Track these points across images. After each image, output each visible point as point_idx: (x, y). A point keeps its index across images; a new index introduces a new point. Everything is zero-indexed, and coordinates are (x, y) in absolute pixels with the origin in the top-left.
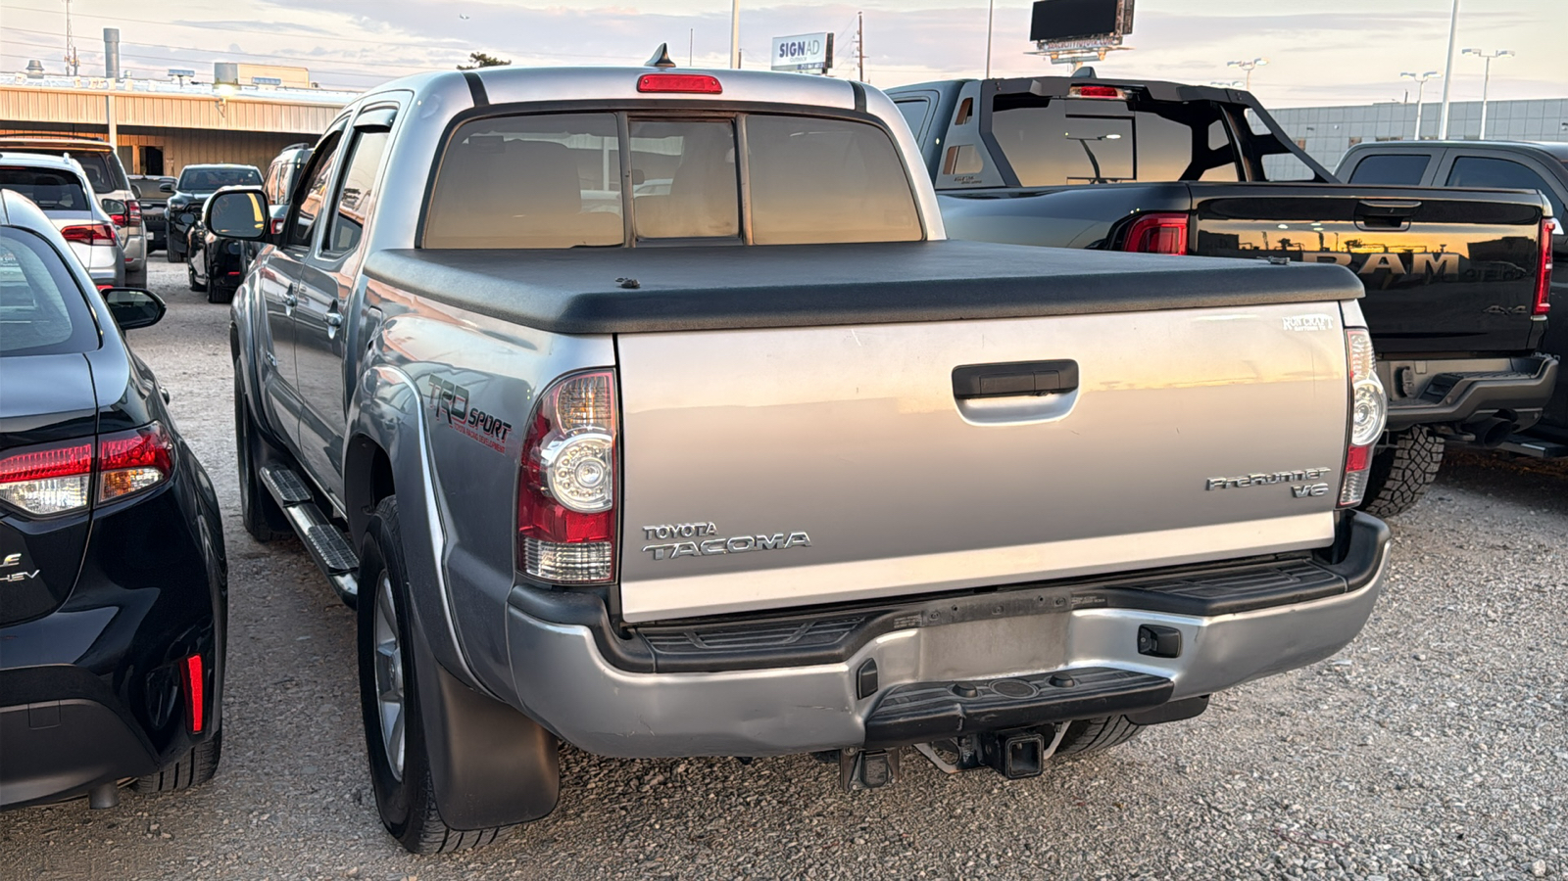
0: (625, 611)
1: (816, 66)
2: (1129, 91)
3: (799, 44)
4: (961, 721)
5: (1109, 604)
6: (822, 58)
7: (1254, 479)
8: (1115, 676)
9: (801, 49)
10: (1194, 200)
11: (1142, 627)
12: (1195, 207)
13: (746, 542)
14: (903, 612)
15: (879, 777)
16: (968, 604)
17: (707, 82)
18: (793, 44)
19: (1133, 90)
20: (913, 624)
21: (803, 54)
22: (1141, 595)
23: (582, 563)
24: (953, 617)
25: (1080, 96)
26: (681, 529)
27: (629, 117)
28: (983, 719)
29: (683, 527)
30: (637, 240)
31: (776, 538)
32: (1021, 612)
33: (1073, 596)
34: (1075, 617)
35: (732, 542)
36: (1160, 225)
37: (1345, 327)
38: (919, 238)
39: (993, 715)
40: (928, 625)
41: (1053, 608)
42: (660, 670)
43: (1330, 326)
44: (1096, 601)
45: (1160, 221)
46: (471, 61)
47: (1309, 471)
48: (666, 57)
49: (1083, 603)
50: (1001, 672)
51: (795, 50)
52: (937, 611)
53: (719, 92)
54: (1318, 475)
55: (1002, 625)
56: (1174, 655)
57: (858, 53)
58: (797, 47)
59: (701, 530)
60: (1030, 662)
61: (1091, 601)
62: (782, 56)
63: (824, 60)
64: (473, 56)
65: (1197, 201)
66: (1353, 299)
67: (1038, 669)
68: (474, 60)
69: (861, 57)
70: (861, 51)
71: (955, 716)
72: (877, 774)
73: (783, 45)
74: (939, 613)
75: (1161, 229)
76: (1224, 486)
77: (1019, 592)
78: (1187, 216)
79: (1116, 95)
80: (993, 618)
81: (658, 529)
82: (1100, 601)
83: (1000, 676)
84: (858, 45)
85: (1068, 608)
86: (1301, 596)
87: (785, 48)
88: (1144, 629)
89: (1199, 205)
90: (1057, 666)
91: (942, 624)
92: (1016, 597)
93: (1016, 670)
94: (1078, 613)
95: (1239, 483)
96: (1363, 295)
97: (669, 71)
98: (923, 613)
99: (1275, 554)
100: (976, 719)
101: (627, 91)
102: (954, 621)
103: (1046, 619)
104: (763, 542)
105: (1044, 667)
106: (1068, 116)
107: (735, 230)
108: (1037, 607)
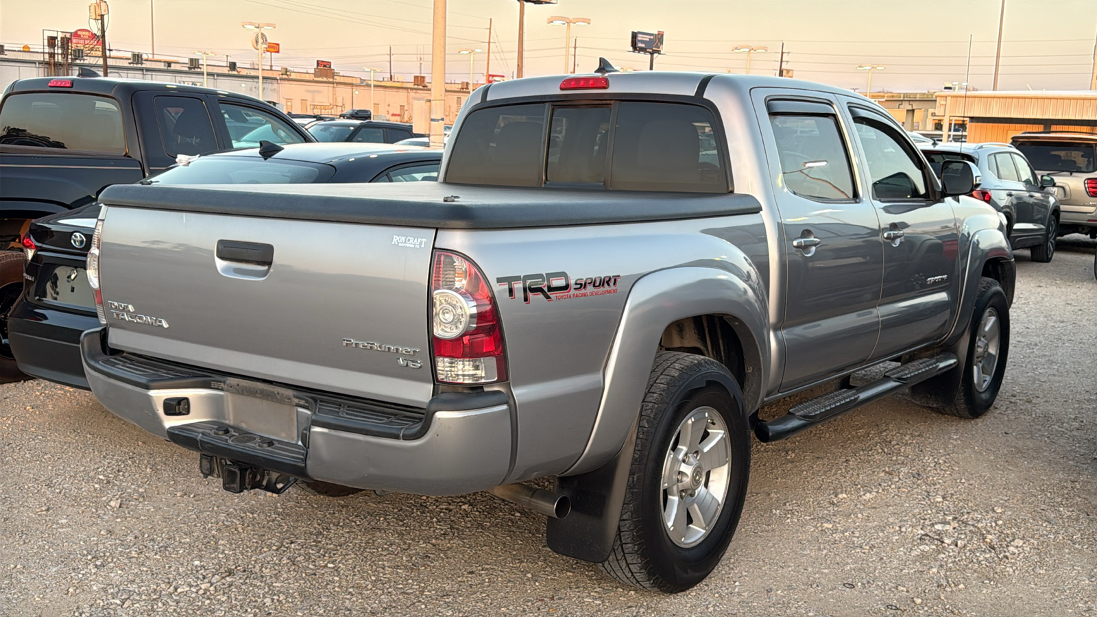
0: (109, 340)
5: (309, 408)
7: (368, 344)
13: (142, 318)
20: (220, 388)
24: (238, 390)
26: (119, 305)
27: (552, 105)
30: (545, 183)
32: (270, 399)
33: (296, 397)
35: (138, 317)
37: (434, 248)
40: (228, 391)
41: (283, 401)
44: (305, 404)
49: (300, 403)
52: (232, 384)
53: (606, 87)
59: (125, 307)
61: (303, 404)
76: (352, 345)
81: (112, 303)
85: (293, 404)
91: (234, 393)
95: (361, 345)
98: (224, 383)
108: (277, 398)
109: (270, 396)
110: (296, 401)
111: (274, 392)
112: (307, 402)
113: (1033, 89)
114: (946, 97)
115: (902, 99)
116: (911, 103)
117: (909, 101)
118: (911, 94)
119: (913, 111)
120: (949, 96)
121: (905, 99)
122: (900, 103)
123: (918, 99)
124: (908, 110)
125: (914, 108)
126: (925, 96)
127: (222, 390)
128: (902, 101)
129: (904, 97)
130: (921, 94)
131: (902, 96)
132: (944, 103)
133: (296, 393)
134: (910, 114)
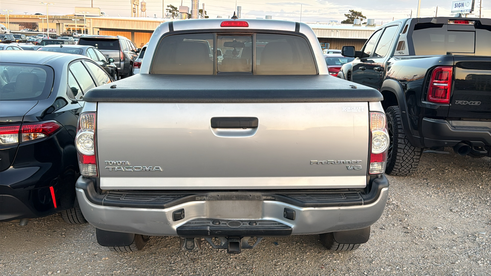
0: (101, 186)
1: (468, 11)
2: (474, 22)
3: (462, 3)
4: (209, 232)
5: (276, 200)
6: (470, 8)
7: (329, 162)
8: (276, 224)
9: (463, 5)
10: (455, 62)
11: (285, 209)
12: (455, 64)
13: (139, 168)
14: (199, 195)
15: (191, 247)
16: (223, 195)
17: (244, 23)
18: (460, 3)
19: (475, 21)
20: (203, 199)
21: (463, 7)
22: (286, 198)
23: (90, 170)
24: (218, 198)
25: (454, 24)
26: (117, 162)
27: (217, 34)
28: (216, 232)
29: (118, 162)
30: (217, 73)
31: (150, 168)
32: (243, 199)
33: (263, 196)
34: (264, 203)
35: (135, 168)
36: (443, 70)
37: (369, 111)
38: (315, 74)
39: (220, 231)
40: (209, 200)
41: (255, 199)
42: (105, 205)
43: (363, 111)
44: (272, 198)
45: (443, 69)
46: (349, 12)
47: (353, 161)
48: (235, 16)
49: (267, 198)
50: (237, 218)
51: (460, 5)
52: (211, 196)
53: (247, 26)
54: (357, 162)
55: (237, 203)
56: (292, 219)
57: (480, 6)
58: (461, 4)
59: (123, 163)
60: (248, 216)
61: (270, 198)
62: (455, 7)
63: (471, 9)
64: (350, 11)
65: (456, 62)
66: (379, 101)
67: (252, 218)
68: (350, 12)
69: (481, 7)
70: (480, 5)
71: (206, 230)
72: (190, 246)
73: (456, 4)
74: (212, 197)
75: (443, 72)
76: (317, 163)
77: (243, 192)
78: (452, 67)
79: (468, 23)
80: (233, 200)
81: (109, 162)
82: (273, 198)
83: (235, 219)
84: (480, 3)
85: (261, 200)
86: (342, 204)
87: (456, 5)
88: (286, 210)
89: (456, 64)
90: (259, 218)
91: (214, 200)
92: (241, 194)
93: (243, 218)
94: (265, 202)
95: (323, 163)
96: (383, 99)
97: (236, 20)
98: (206, 196)
99: (349, 189)
100: (214, 232)
101: (218, 26)
102: (218, 200)
103: (254, 203)
104: (145, 168)
105: (254, 218)
106: (448, 31)
107: (251, 70)
108: (249, 198)
109: (243, 198)
110: (265, 197)
111: (247, 196)
112: (273, 197)
113: (121, 16)
114: (90, 19)
115: (53, 18)
116: (58, 20)
117: (57, 19)
118: (57, 16)
119: (59, 24)
120: (91, 18)
121: (55, 18)
122: (53, 20)
123: (61, 18)
124: (57, 24)
125: (59, 23)
126: (64, 17)
127: (204, 200)
128: (53, 19)
129: (54, 18)
130: (62, 16)
131: (53, 17)
132: (89, 21)
133: (263, 193)
134: (58, 25)
